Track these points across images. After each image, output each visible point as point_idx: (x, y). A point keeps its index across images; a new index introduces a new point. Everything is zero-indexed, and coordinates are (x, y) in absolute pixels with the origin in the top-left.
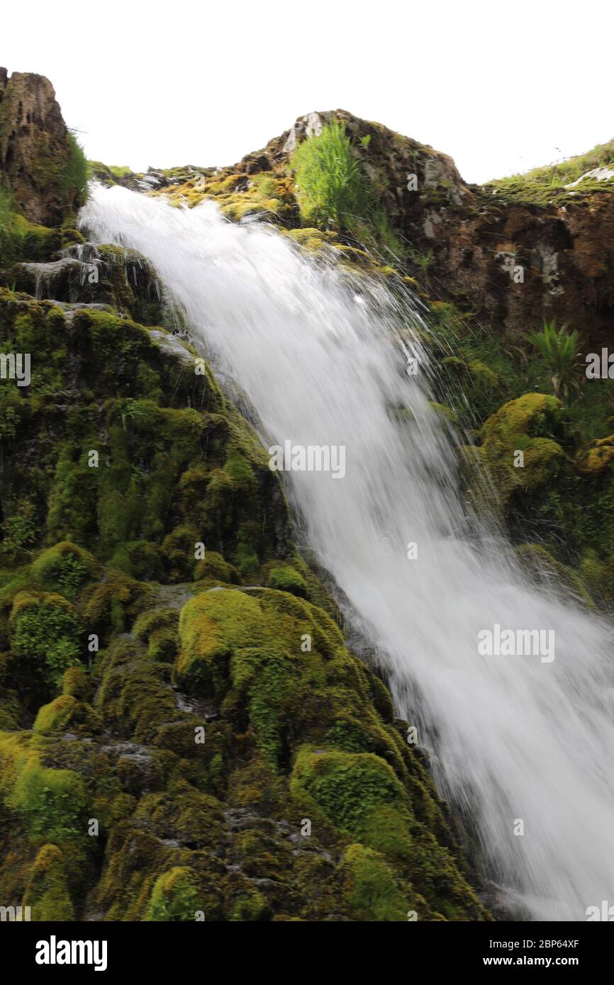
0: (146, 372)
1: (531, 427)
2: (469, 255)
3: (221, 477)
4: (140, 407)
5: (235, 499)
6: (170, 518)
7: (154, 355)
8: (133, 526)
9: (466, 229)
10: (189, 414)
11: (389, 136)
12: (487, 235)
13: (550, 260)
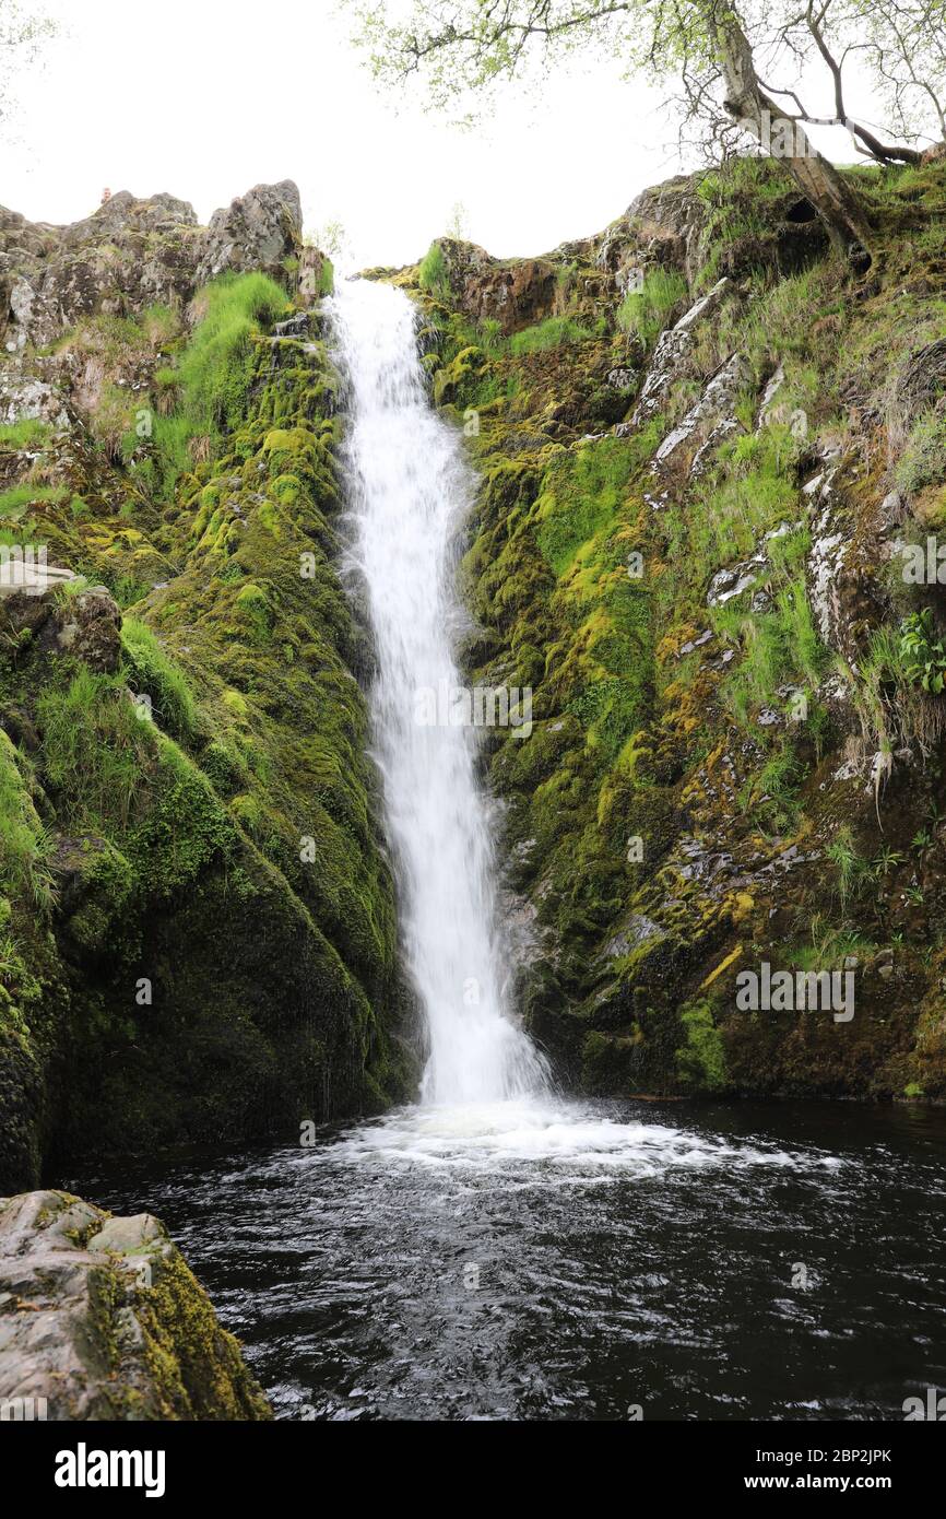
0: (298, 359)
1: (463, 361)
2: (474, 292)
3: (311, 393)
4: (290, 372)
5: (315, 400)
6: (296, 408)
7: (301, 353)
8: (284, 412)
9: (477, 281)
10: (308, 373)
11: (462, 244)
12: (484, 283)
13: (505, 289)
